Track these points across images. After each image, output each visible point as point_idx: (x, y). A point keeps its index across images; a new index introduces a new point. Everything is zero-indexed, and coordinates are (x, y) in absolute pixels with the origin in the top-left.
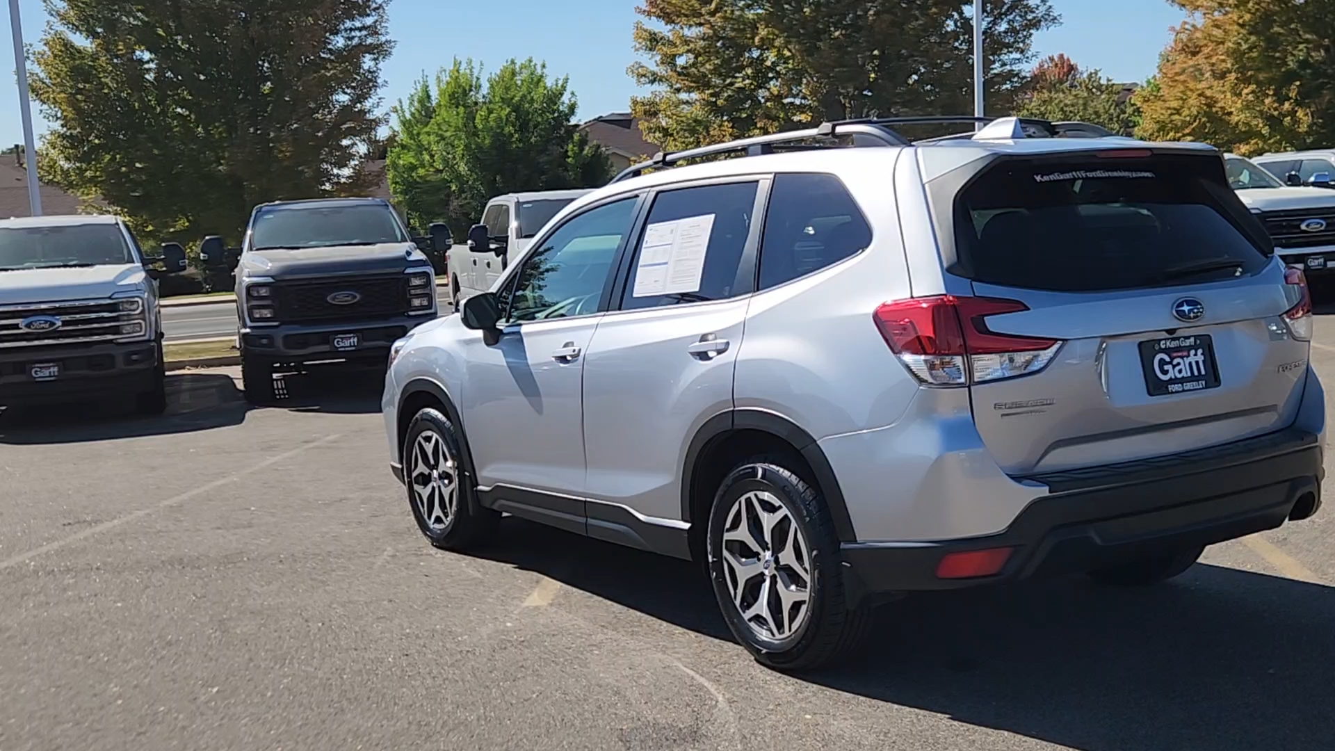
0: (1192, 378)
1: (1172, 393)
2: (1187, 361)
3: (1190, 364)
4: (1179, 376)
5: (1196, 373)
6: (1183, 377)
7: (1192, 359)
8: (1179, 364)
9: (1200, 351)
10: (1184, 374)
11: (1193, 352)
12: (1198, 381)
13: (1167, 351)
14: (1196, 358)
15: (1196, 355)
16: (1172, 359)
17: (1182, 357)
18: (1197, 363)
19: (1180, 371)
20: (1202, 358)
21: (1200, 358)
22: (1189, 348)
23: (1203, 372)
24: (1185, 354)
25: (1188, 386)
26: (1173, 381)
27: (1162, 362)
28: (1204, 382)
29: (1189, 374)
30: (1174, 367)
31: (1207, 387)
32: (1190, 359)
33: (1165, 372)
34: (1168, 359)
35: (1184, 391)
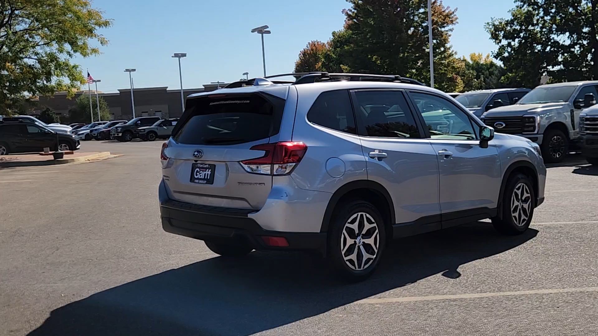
0: (204, 179)
1: (195, 182)
2: (204, 173)
3: (205, 174)
4: (200, 177)
5: (206, 177)
6: (201, 178)
7: (207, 172)
8: (201, 173)
9: (210, 170)
10: (201, 177)
11: (208, 170)
12: (204, 180)
13: (199, 168)
14: (208, 172)
15: (208, 171)
16: (200, 171)
17: (203, 171)
18: (208, 174)
19: (201, 176)
20: (210, 173)
21: (209, 173)
22: (206, 168)
23: (208, 178)
24: (205, 170)
25: (201, 181)
26: (197, 179)
27: (197, 171)
28: (206, 181)
29: (203, 178)
30: (200, 174)
31: (206, 183)
32: (205, 172)
33: (197, 175)
34: (199, 171)
35: (198, 183)
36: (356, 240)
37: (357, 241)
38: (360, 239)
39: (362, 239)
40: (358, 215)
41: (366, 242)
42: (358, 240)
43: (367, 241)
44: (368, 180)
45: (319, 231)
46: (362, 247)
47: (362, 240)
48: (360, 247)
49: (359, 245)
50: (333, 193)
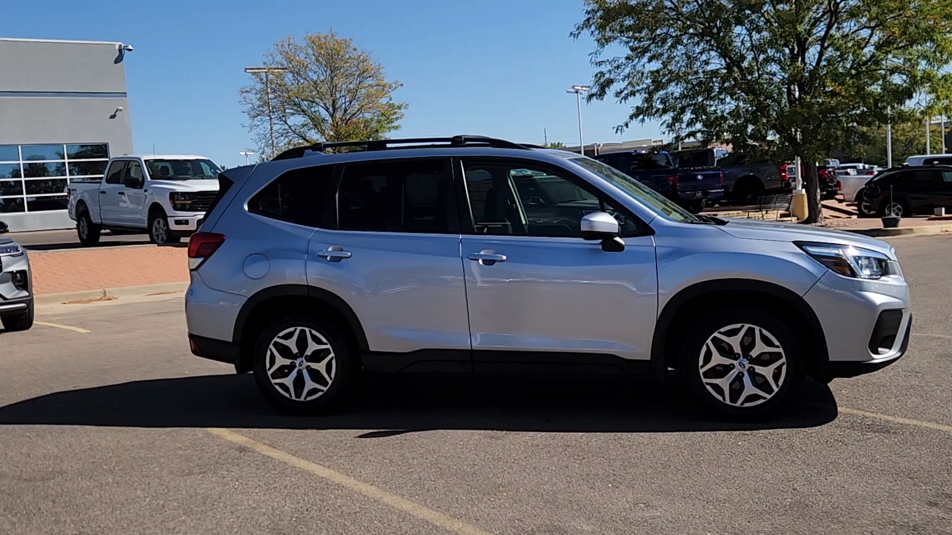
36: (295, 361)
37: (297, 362)
38: (302, 361)
39: (305, 361)
40: (296, 330)
41: (312, 367)
42: (299, 362)
43: (314, 365)
44: (308, 286)
45: (231, 340)
46: (305, 373)
47: (306, 364)
48: (303, 371)
49: (300, 368)
50: (249, 296)
